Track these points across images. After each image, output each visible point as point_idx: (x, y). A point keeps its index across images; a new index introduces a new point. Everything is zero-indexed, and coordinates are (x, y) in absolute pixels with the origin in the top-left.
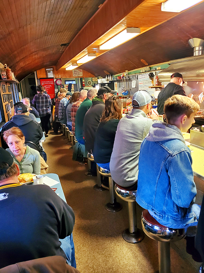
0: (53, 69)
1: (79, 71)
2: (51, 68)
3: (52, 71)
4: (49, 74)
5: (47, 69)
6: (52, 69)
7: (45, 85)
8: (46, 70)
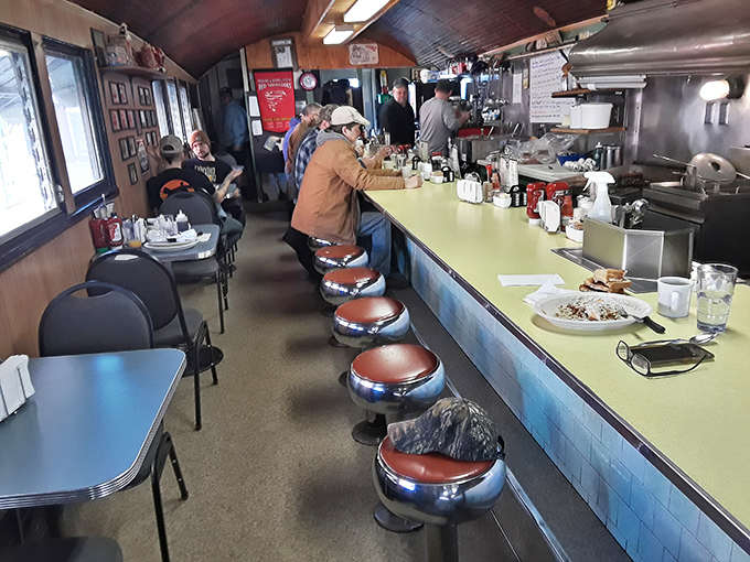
0: (293, 41)
1: (367, 49)
2: (288, 38)
3: (288, 49)
4: (279, 56)
5: (274, 43)
6: (290, 42)
7: (268, 89)
8: (271, 43)
